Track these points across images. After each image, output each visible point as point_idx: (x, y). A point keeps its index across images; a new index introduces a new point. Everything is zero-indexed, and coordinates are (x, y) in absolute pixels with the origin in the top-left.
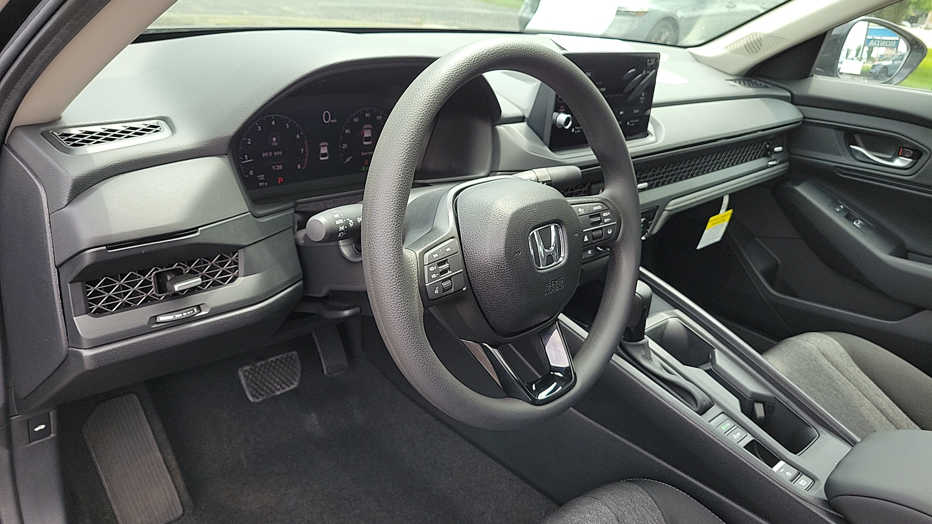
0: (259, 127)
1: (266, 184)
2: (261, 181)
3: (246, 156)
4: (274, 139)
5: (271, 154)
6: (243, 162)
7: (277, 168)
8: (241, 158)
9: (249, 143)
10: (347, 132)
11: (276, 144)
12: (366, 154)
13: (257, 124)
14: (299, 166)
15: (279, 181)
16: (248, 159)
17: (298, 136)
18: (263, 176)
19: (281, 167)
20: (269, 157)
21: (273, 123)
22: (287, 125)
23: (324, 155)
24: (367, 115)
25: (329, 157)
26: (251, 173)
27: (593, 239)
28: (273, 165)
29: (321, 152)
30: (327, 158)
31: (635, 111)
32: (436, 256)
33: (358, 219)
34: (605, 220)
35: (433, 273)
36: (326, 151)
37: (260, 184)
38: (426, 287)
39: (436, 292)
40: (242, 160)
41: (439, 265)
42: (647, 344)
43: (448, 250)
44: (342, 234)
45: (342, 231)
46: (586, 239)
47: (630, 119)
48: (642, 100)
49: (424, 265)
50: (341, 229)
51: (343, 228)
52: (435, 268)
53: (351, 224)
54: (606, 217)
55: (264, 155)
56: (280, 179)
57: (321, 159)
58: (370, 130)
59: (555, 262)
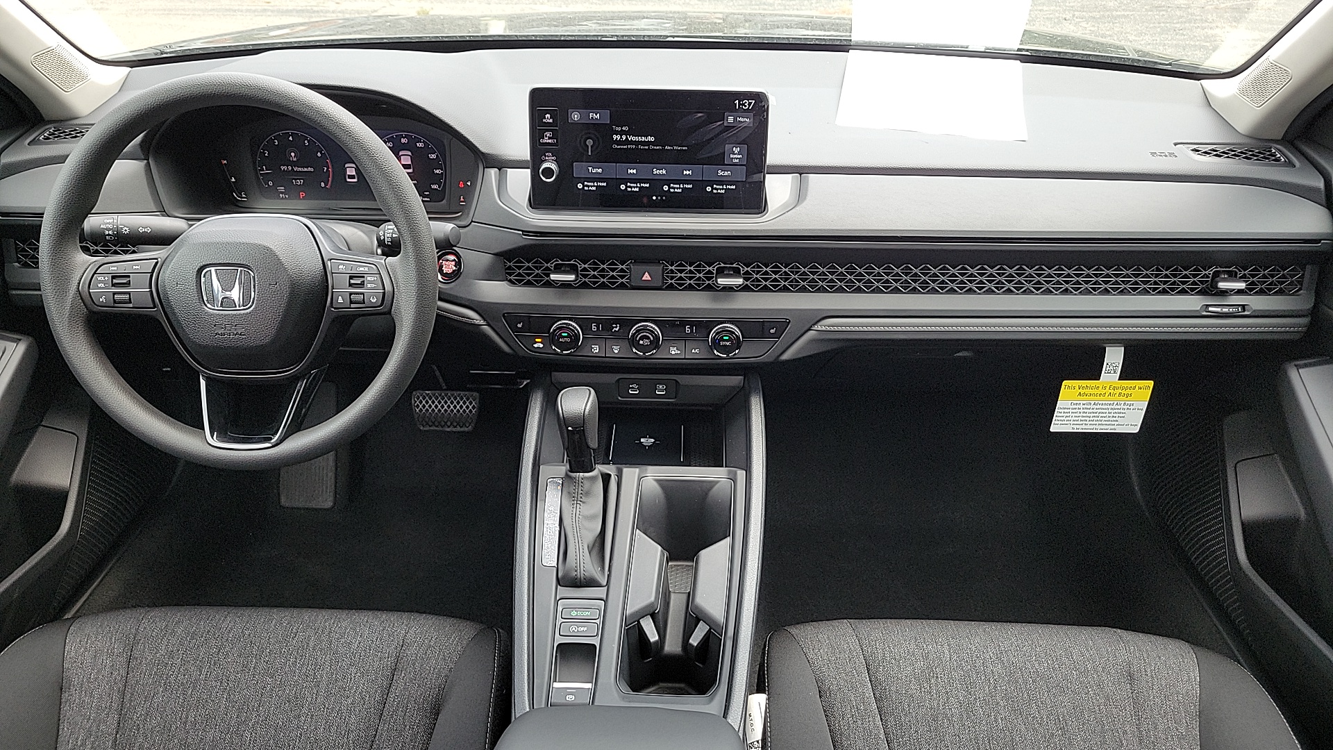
0: (276, 141)
1: (287, 196)
3: (264, 167)
4: (293, 154)
5: (290, 168)
6: (261, 172)
7: (297, 182)
8: (260, 168)
9: (266, 155)
11: (295, 159)
13: (273, 138)
14: (323, 185)
15: (301, 196)
16: (266, 170)
17: (319, 154)
19: (302, 182)
20: (288, 172)
21: (291, 138)
22: (306, 142)
23: (352, 177)
24: (403, 141)
25: (358, 179)
26: (270, 183)
27: (351, 302)
28: (294, 179)
29: (348, 173)
30: (355, 180)
31: (720, 173)
32: (113, 268)
33: (141, 228)
34: (369, 286)
35: (101, 282)
36: (354, 173)
37: (281, 195)
38: (89, 292)
39: (101, 300)
40: (260, 170)
41: (113, 277)
42: (580, 479)
43: (137, 267)
44: (111, 238)
45: (109, 235)
46: (340, 300)
47: (711, 183)
48: (737, 159)
49: (95, 273)
50: (107, 232)
51: (110, 232)
52: (106, 278)
53: (126, 231)
54: (371, 282)
55: (282, 168)
56: (302, 194)
57: (349, 180)
58: (409, 157)
59: (238, 308)
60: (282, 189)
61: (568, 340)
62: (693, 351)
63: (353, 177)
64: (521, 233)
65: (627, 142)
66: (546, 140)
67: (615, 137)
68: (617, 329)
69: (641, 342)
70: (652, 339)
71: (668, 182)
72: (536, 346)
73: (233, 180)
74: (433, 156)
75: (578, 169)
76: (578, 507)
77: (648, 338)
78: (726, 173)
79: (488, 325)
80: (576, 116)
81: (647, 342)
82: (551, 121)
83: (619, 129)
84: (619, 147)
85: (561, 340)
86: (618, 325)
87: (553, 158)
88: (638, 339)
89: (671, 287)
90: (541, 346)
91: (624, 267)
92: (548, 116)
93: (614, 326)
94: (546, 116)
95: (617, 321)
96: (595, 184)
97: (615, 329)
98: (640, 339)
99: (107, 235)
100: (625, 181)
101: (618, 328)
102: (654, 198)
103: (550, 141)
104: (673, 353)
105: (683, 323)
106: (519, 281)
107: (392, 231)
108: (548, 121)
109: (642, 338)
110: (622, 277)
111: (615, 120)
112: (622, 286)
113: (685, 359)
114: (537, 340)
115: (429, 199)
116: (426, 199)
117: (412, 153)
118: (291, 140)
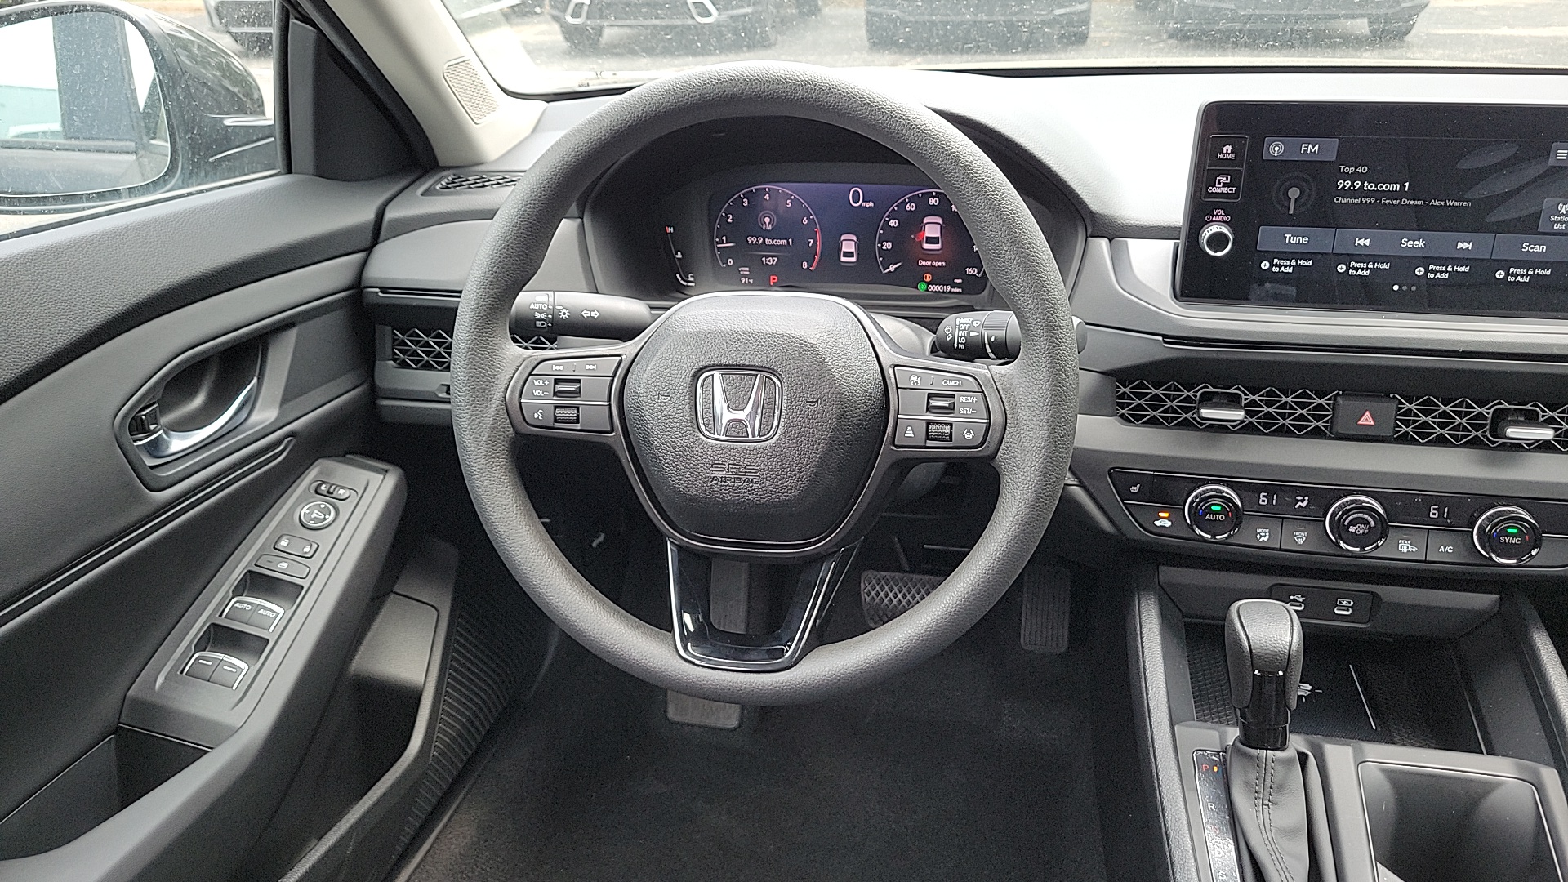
0: (746, 200)
1: (751, 281)
2: (745, 277)
3: (724, 238)
4: (767, 220)
5: (761, 240)
6: (719, 246)
7: (769, 261)
8: (717, 240)
9: (729, 220)
10: (891, 223)
11: (769, 228)
12: (928, 263)
13: (742, 196)
14: (805, 265)
15: (772, 281)
16: (727, 242)
17: (805, 221)
18: (747, 269)
19: (775, 261)
20: (757, 245)
22: (788, 201)
24: (932, 202)
25: (858, 259)
26: (730, 262)
27: (928, 437)
28: (763, 256)
29: (844, 249)
30: (853, 259)
31: (1526, 247)
32: (558, 368)
33: (585, 311)
34: (963, 411)
35: (538, 388)
36: (853, 250)
37: (743, 280)
38: (521, 403)
39: (536, 416)
40: (717, 243)
41: (556, 382)
42: (1269, 761)
43: (591, 367)
44: (543, 324)
45: (541, 319)
46: (909, 433)
47: (1506, 265)
48: (1562, 223)
49: (530, 374)
50: (538, 316)
51: (543, 316)
52: (547, 383)
53: (564, 314)
54: (965, 405)
55: (750, 239)
56: (774, 279)
57: (843, 259)
58: (939, 226)
59: (750, 438)
60: (745, 270)
61: (1221, 517)
62: (1442, 549)
63: (850, 254)
64: (1161, 338)
65: (1361, 192)
66: (1219, 189)
67: (1341, 184)
68: (1303, 505)
69: (1352, 529)
70: (1373, 524)
71: (1426, 261)
72: (1158, 523)
73: (679, 255)
75: (1268, 238)
76: (1266, 811)
77: (1366, 522)
78: (1538, 249)
79: (1081, 485)
80: (1277, 149)
81: (1362, 529)
82: (1232, 156)
83: (1351, 170)
84: (1346, 201)
85: (1208, 517)
86: (1307, 498)
87: (1225, 219)
88: (1346, 523)
89: (1405, 439)
90: (1168, 524)
91: (1323, 401)
92: (1228, 148)
93: (1299, 498)
94: (1225, 149)
95: (1304, 491)
96: (1293, 263)
97: (1300, 503)
98: (1351, 523)
99: (539, 320)
100: (1348, 258)
101: (1306, 502)
102: (1396, 288)
103: (1225, 190)
104: (1405, 550)
105: (1428, 500)
106: (1138, 418)
107: (967, 326)
108: (1228, 157)
109: (1353, 523)
110: (1318, 418)
111: (1344, 157)
112: (1317, 433)
113: (1425, 561)
114: (1161, 514)
115: (960, 290)
116: (956, 290)
117: (943, 221)
118: (768, 198)
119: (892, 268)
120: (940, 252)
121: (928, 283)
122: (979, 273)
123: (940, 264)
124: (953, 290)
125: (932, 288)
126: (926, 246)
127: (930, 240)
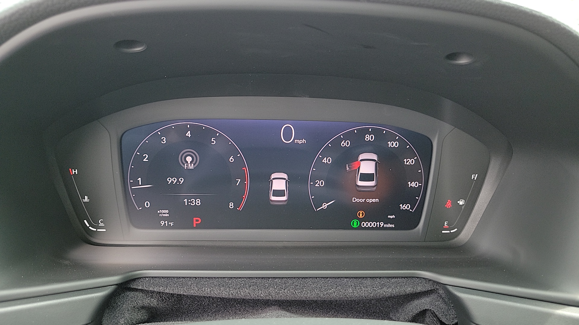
0: (164, 138)
1: (172, 224)
2: (164, 219)
3: (139, 179)
4: (189, 159)
5: (182, 180)
6: (133, 187)
7: (191, 202)
8: (132, 181)
9: (145, 160)
10: (325, 160)
11: (192, 167)
12: (362, 200)
13: (159, 133)
14: (231, 205)
15: (195, 223)
16: (143, 184)
17: (232, 159)
18: (167, 211)
19: (198, 202)
20: (177, 186)
21: (189, 134)
22: (213, 139)
23: (279, 193)
24: (368, 138)
25: (289, 197)
26: (147, 204)
28: (185, 197)
29: (274, 188)
30: (284, 198)
36: (284, 188)
37: (162, 223)
40: (132, 185)
55: (170, 180)
56: (196, 221)
57: (273, 198)
58: (374, 163)
60: (165, 213)
63: (281, 193)
73: (86, 199)
74: (410, 162)
115: (393, 226)
116: (389, 225)
117: (378, 157)
118: (190, 135)
119: (325, 206)
120: (375, 188)
121: (361, 220)
122: (411, 208)
123: (374, 200)
124: (385, 226)
125: (365, 224)
126: (360, 183)
127: (366, 177)
